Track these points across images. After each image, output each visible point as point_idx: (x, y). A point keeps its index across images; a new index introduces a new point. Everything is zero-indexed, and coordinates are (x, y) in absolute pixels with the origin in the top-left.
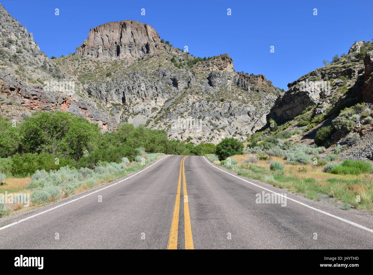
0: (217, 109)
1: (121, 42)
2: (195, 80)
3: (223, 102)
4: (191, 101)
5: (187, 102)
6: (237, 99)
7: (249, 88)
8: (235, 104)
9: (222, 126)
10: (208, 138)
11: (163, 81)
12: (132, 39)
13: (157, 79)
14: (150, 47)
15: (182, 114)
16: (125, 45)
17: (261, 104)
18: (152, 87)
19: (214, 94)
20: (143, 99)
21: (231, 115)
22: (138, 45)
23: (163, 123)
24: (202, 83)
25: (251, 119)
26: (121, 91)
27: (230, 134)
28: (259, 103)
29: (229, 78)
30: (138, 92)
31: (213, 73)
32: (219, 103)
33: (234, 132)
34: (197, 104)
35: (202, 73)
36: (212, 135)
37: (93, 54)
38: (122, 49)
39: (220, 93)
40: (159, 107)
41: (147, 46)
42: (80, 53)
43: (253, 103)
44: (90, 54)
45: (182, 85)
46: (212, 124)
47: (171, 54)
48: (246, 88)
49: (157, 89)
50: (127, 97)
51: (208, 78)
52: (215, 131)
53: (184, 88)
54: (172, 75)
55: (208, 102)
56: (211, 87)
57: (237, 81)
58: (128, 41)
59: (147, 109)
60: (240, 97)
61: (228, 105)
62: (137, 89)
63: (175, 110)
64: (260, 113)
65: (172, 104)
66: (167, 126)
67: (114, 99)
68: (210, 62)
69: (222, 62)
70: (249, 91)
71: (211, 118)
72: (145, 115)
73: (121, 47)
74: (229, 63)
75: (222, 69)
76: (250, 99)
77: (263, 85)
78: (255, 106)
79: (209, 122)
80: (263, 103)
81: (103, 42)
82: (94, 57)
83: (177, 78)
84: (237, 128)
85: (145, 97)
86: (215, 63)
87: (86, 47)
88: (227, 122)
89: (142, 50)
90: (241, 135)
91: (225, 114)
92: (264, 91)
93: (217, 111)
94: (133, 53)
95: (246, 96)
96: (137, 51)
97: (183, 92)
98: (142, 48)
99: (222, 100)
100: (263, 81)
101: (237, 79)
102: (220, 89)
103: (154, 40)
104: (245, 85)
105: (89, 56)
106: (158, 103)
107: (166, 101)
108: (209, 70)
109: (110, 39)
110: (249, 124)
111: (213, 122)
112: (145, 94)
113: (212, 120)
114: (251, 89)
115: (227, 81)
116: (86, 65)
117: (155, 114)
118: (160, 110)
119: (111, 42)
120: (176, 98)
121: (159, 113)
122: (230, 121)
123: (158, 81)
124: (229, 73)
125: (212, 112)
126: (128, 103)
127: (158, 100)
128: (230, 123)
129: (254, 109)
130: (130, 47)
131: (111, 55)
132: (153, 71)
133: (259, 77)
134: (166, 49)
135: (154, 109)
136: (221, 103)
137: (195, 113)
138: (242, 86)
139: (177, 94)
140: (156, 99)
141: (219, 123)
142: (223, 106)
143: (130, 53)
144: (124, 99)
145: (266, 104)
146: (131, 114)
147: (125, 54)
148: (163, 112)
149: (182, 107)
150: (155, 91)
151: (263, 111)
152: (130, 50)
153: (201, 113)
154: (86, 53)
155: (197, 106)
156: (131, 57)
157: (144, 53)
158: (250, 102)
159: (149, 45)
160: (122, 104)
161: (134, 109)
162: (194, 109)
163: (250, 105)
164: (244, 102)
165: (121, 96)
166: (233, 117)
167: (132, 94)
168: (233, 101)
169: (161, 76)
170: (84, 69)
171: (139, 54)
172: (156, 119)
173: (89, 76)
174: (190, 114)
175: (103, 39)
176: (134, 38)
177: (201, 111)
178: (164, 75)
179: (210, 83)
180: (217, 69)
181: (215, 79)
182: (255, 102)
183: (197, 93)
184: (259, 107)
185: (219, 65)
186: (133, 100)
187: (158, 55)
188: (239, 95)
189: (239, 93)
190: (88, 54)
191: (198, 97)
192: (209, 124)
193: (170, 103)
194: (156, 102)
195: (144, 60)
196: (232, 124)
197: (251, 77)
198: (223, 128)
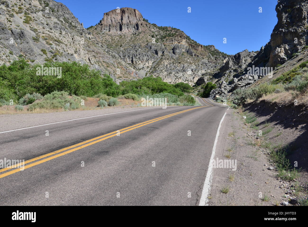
0: (178, 68)
1: (122, 22)
2: (166, 51)
3: (180, 64)
4: (166, 64)
5: (164, 65)
6: (187, 62)
7: (193, 54)
8: (186, 65)
9: (180, 77)
10: (174, 83)
11: (150, 51)
12: (128, 20)
13: (147, 50)
14: (139, 26)
15: (162, 70)
16: (125, 25)
17: (199, 65)
18: (146, 55)
19: (176, 59)
20: (142, 62)
21: (184, 71)
22: (132, 25)
23: (154, 75)
24: (169, 52)
25: (193, 73)
26: (131, 56)
27: (183, 81)
28: (198, 64)
29: (183, 48)
30: (139, 58)
31: (175, 47)
32: (178, 64)
33: (185, 79)
34: (169, 66)
35: (169, 45)
36: (176, 81)
37: (107, 29)
38: (123, 27)
39: (179, 58)
40: (150, 66)
41: (137, 25)
42: (99, 28)
43: (195, 64)
44: (105, 29)
45: (160, 53)
46: (175, 76)
47: (151, 30)
48: (192, 55)
49: (148, 56)
50: (134, 60)
51: (172, 49)
52: (177, 79)
53: (161, 55)
54: (155, 48)
55: (173, 64)
56: (174, 55)
57: (187, 50)
58: (126, 22)
59: (145, 67)
60: (188, 60)
61: (182, 65)
62: (139, 56)
63: (159, 69)
64: (198, 69)
65: (156, 64)
66: (156, 76)
67: (128, 61)
68: (173, 39)
69: (180, 38)
70: (194, 56)
71: (175, 73)
72: (144, 70)
73: (122, 26)
74: (183, 39)
75: (179, 43)
76: (193, 61)
77: (201, 51)
78: (196, 65)
79: (174, 75)
80: (200, 64)
81: (112, 22)
82: (107, 31)
83: (158, 50)
84: (186, 78)
85: (143, 60)
86: (176, 40)
87: (103, 25)
88: (182, 75)
89: (134, 27)
90: (188, 81)
91: (181, 70)
92: (201, 55)
93: (178, 69)
94: (129, 29)
95: (192, 60)
96: (131, 28)
97: (161, 58)
98: (134, 26)
99: (180, 63)
100: (201, 48)
101: (187, 49)
102: (179, 56)
103: (140, 20)
104: (191, 53)
105: (105, 30)
106: (150, 64)
107: (153, 63)
108: (173, 43)
109: (115, 20)
110: (192, 75)
111: (176, 75)
112: (143, 59)
113: (175, 74)
114: (194, 55)
115: (182, 50)
116: (105, 37)
117: (148, 70)
118: (150, 67)
119: (116, 22)
120: (157, 61)
121: (151, 69)
122: (183, 74)
123: (148, 51)
124: (183, 45)
125: (175, 69)
126: (135, 63)
127: (149, 62)
128: (183, 75)
129: (195, 67)
130: (127, 26)
131: (117, 30)
132: (144, 44)
133: (200, 46)
134: (147, 26)
135: (148, 67)
136: (179, 64)
137: (168, 70)
138: (190, 53)
139: (158, 59)
140: (148, 62)
141: (178, 75)
142: (180, 66)
143: (128, 29)
144: (132, 61)
145: (201, 65)
146: (137, 69)
147: (125, 30)
148: (152, 69)
149: (162, 67)
150: (147, 57)
151: (199, 68)
152: (127, 27)
153: (170, 70)
154: (103, 29)
155: (168, 67)
156: (128, 32)
157: (135, 29)
158: (193, 63)
159: (138, 25)
160: (131, 63)
161: (139, 67)
162: (167, 68)
163: (193, 65)
164: (190, 63)
165: (131, 59)
166: (184, 72)
167: (136, 58)
168: (185, 64)
169: (149, 48)
170: (105, 40)
171: (132, 30)
172: (150, 72)
173: (110, 45)
174: (166, 71)
175: (112, 20)
176: (130, 20)
177: (170, 69)
178: (151, 48)
179: (174, 53)
180: (177, 43)
181: (176, 51)
182: (196, 63)
183: (168, 59)
184: (198, 66)
185: (178, 40)
186: (137, 62)
187: (144, 32)
188: (188, 59)
189: (188, 57)
190: (104, 29)
191: (169, 62)
192: (174, 76)
193: (155, 64)
194: (148, 63)
195: (136, 35)
196: (184, 76)
197: (195, 46)
198: (180, 78)
